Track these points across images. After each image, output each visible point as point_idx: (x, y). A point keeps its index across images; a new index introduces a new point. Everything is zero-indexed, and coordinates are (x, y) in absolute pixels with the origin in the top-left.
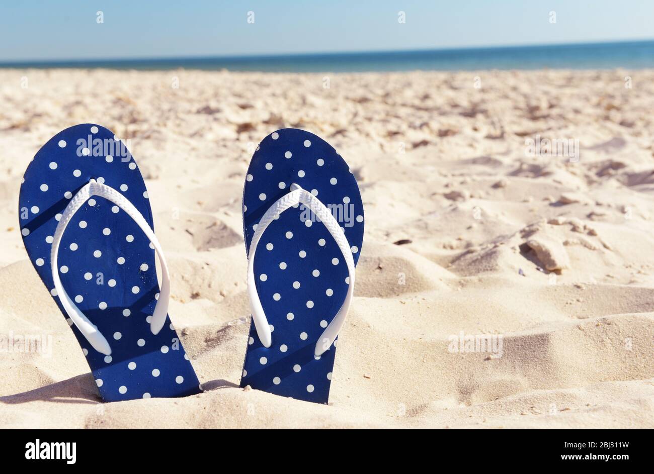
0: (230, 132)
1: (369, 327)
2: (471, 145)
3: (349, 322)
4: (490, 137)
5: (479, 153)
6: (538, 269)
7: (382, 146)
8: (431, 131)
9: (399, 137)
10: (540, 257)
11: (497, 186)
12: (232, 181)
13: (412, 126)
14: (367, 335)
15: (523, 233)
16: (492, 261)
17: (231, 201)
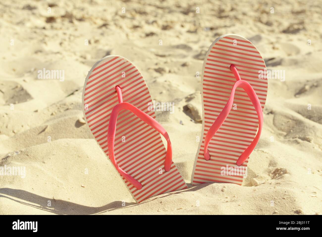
0: (41, 22)
1: (88, 157)
2: (178, 37)
3: (77, 155)
4: (189, 32)
5: (182, 41)
6: (191, 121)
7: (127, 35)
8: (158, 26)
9: (139, 29)
10: (193, 113)
11: (184, 65)
12: (35, 56)
13: (147, 22)
14: (86, 162)
15: (187, 99)
16: (167, 116)
17: (32, 70)
